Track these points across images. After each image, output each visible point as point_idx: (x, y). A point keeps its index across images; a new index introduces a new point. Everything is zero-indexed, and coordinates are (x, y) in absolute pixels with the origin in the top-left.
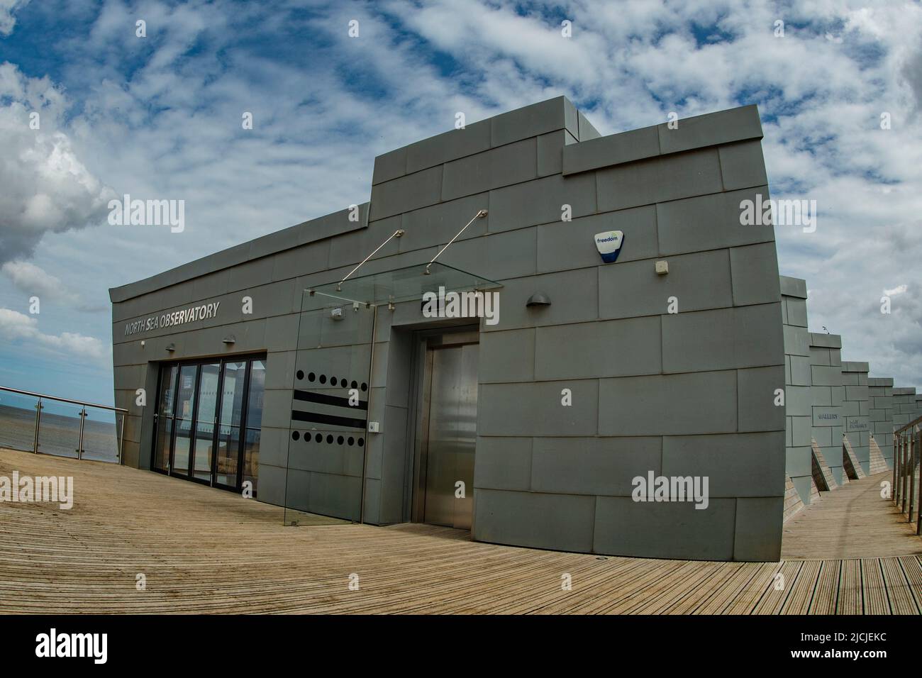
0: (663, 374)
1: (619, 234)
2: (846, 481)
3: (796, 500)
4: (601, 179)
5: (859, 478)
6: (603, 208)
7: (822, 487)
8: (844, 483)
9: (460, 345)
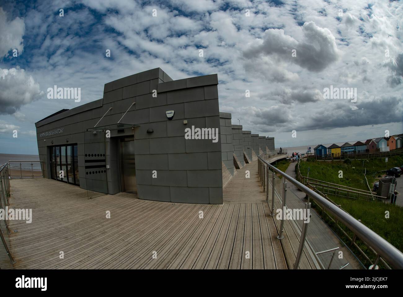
0: (186, 153)
1: (173, 112)
2: (245, 164)
3: (229, 175)
4: (168, 94)
5: (249, 163)
6: (169, 103)
7: (237, 168)
8: (245, 165)
9: (129, 141)
